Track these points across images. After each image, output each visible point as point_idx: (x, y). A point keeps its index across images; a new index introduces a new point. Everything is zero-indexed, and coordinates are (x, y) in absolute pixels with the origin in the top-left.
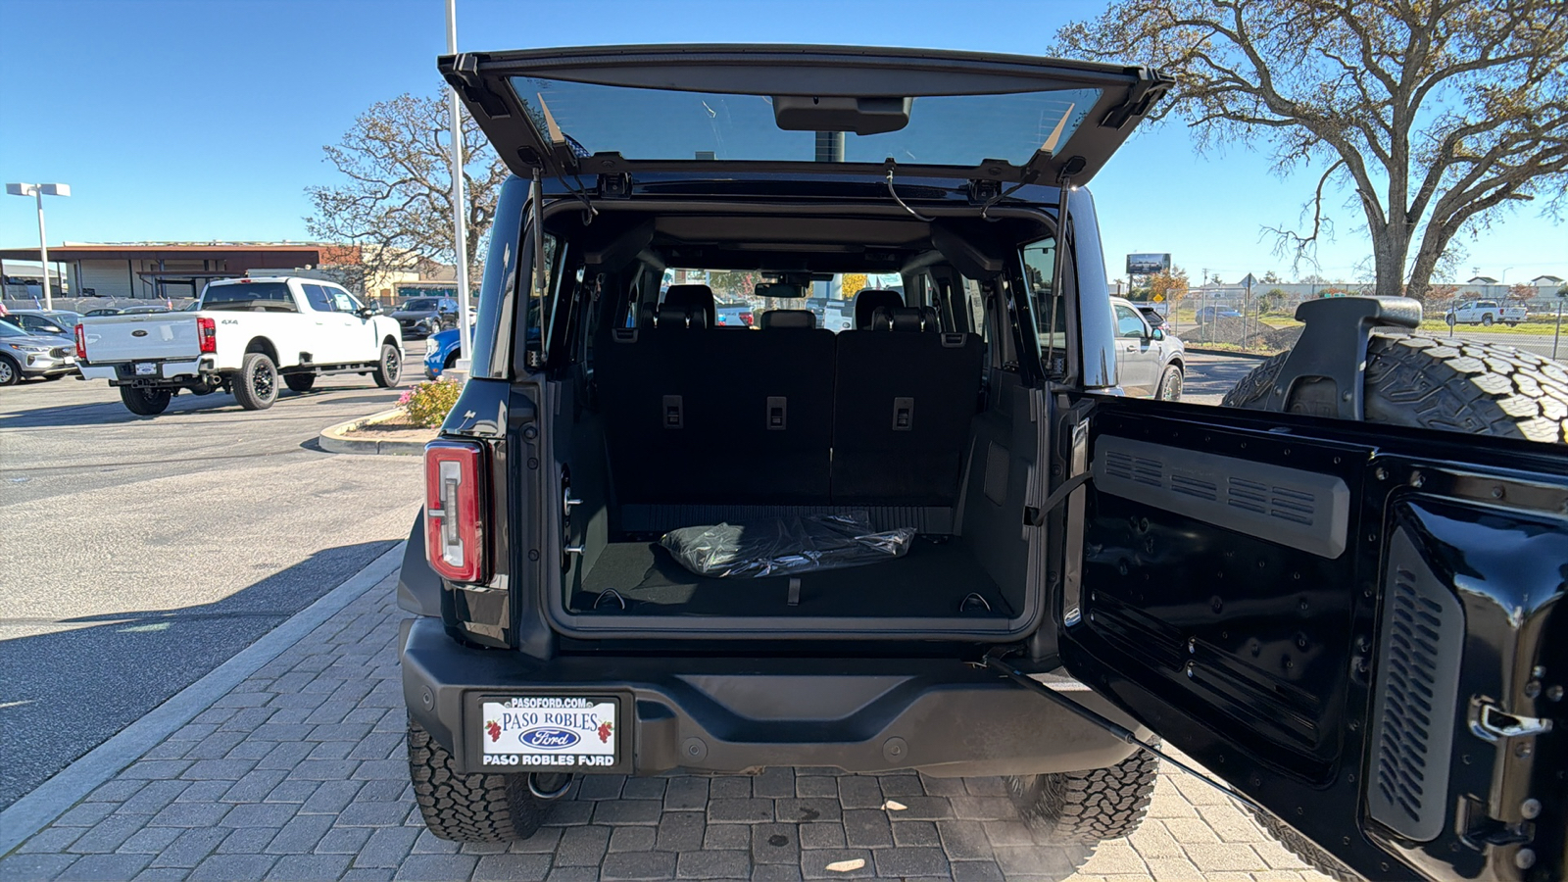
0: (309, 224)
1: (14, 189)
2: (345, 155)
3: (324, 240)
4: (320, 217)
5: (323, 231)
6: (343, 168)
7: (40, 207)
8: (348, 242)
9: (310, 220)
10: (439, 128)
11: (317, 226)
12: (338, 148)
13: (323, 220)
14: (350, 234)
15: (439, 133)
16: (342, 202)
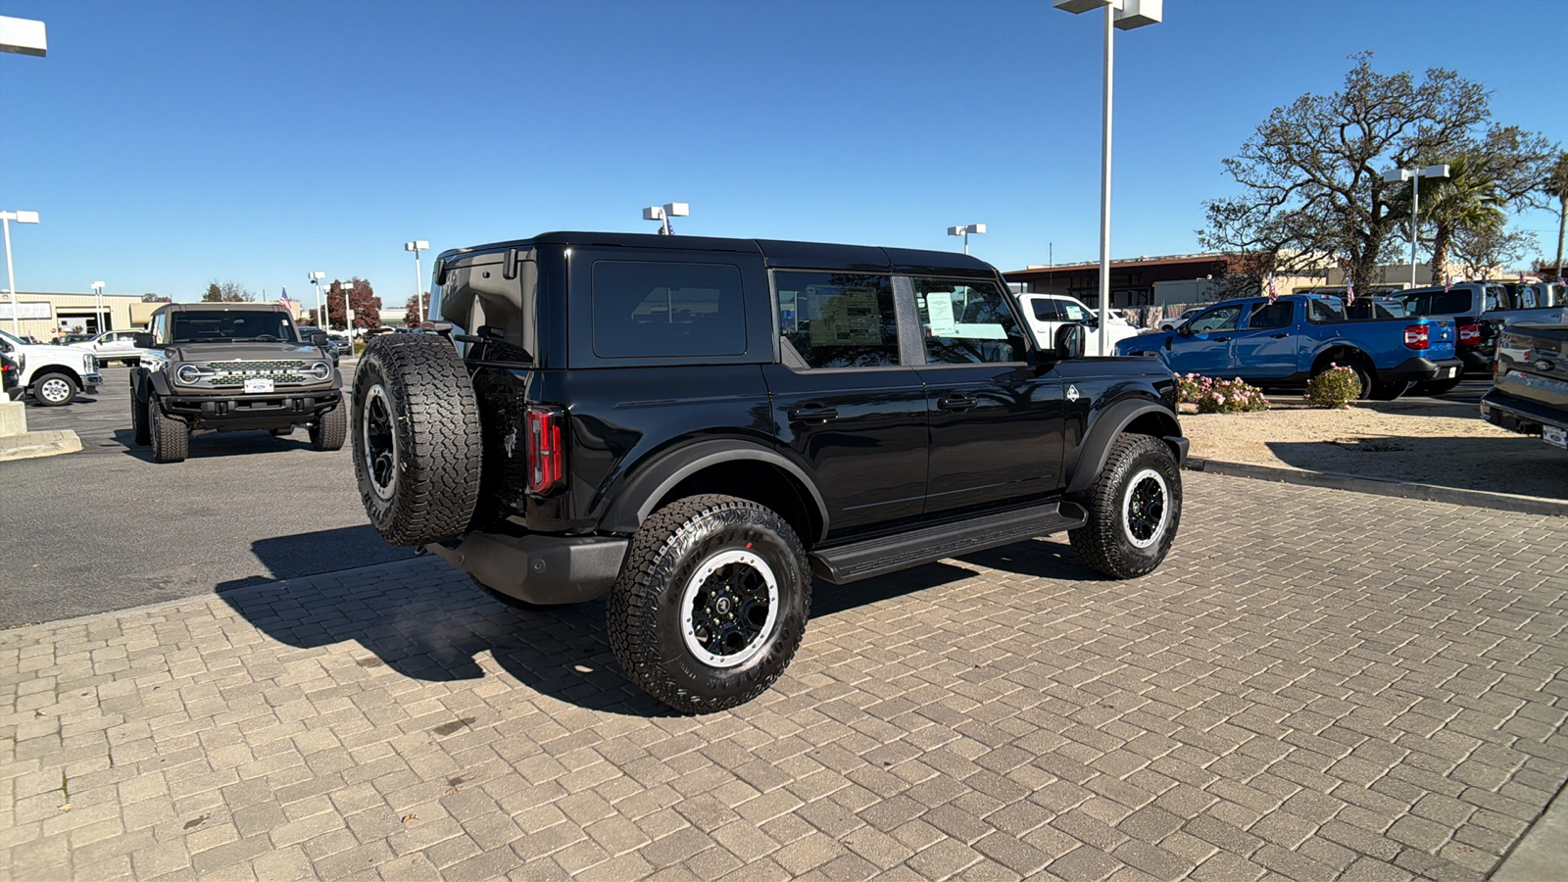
0: (1200, 237)
1: (952, 231)
2: (1243, 165)
3: (1213, 251)
4: (1210, 229)
5: (1212, 242)
6: (1240, 179)
7: (966, 244)
8: (1237, 250)
9: (1201, 233)
10: (1346, 122)
11: (1207, 238)
12: (1236, 159)
13: (1214, 231)
14: (1239, 243)
15: (1346, 128)
16: (1234, 211)
